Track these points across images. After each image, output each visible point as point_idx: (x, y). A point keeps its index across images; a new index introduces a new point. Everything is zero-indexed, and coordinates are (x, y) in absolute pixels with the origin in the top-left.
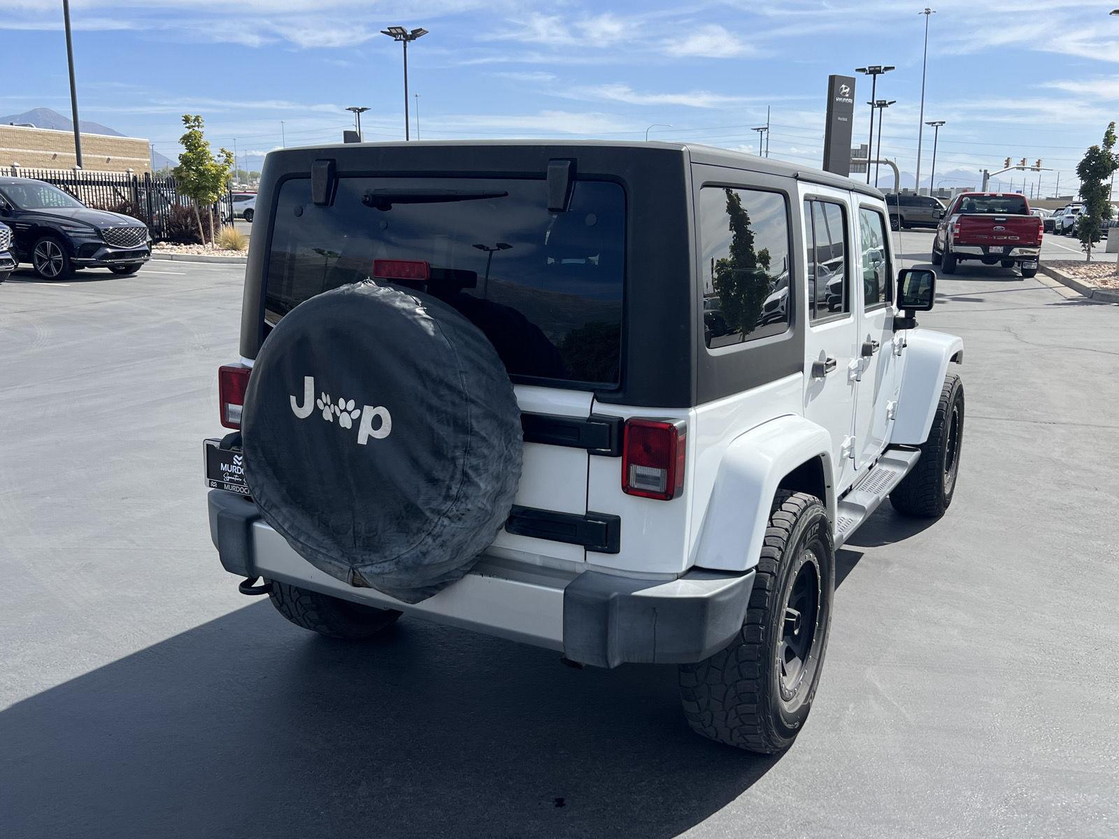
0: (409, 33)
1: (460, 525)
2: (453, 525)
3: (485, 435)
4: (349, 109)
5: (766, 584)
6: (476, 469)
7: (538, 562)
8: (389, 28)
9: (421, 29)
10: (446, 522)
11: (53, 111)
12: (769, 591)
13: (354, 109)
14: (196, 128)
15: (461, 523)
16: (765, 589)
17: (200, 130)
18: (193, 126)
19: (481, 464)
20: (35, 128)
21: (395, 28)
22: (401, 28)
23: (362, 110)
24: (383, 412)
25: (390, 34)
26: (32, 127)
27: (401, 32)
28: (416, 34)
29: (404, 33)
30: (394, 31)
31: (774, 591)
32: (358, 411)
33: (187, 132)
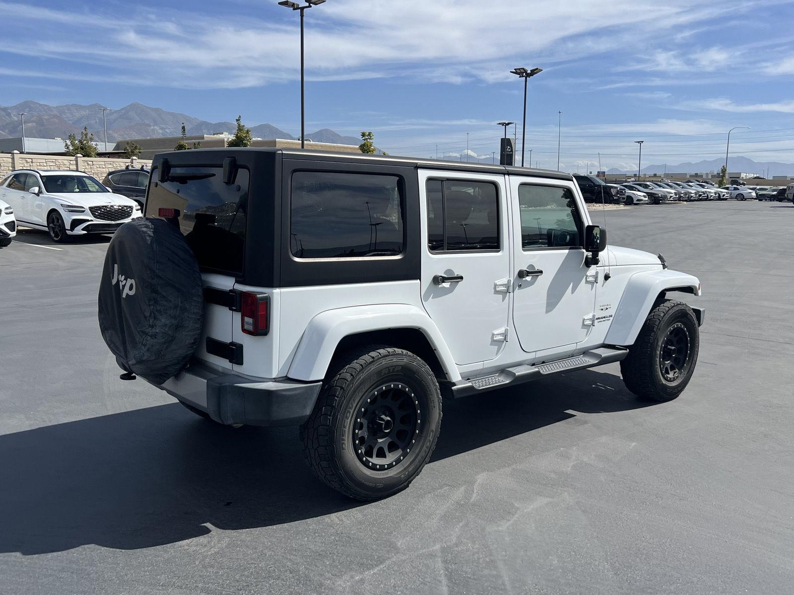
0: (529, 72)
1: (155, 340)
2: (152, 340)
3: (165, 295)
4: (499, 124)
5: (336, 392)
6: (159, 311)
7: (220, 369)
8: (515, 69)
9: (537, 69)
10: (149, 338)
11: (332, 131)
12: (337, 397)
13: (503, 124)
14: (369, 140)
15: (156, 339)
16: (335, 396)
17: (371, 141)
18: (367, 139)
19: (162, 310)
20: (312, 142)
21: (519, 69)
22: (523, 69)
23: (509, 124)
24: (133, 281)
25: (516, 73)
26: (310, 141)
27: (523, 71)
28: (533, 72)
29: (525, 71)
30: (518, 71)
31: (341, 397)
32: (125, 281)
33: (363, 142)
